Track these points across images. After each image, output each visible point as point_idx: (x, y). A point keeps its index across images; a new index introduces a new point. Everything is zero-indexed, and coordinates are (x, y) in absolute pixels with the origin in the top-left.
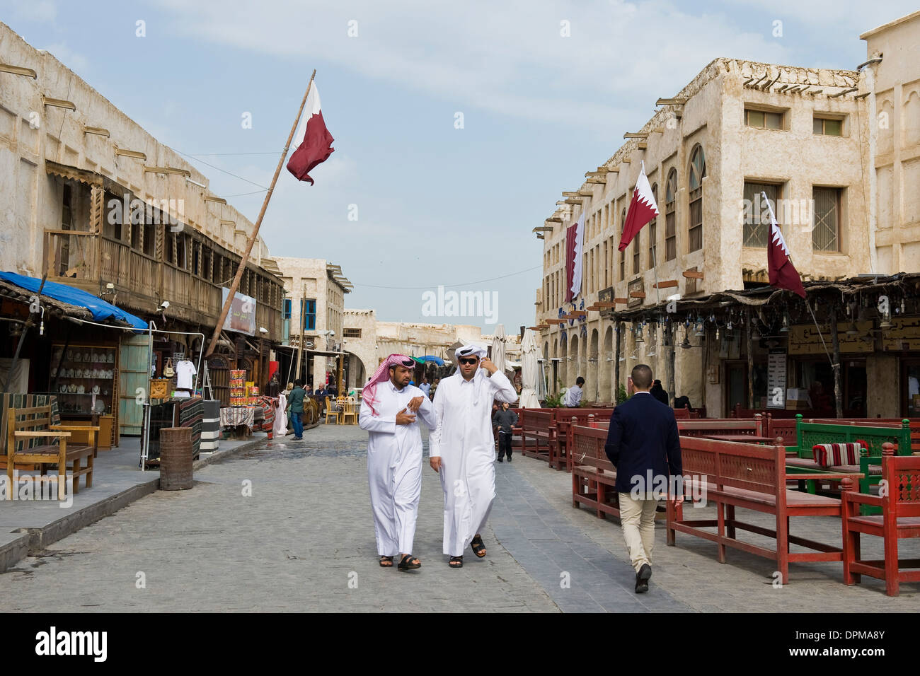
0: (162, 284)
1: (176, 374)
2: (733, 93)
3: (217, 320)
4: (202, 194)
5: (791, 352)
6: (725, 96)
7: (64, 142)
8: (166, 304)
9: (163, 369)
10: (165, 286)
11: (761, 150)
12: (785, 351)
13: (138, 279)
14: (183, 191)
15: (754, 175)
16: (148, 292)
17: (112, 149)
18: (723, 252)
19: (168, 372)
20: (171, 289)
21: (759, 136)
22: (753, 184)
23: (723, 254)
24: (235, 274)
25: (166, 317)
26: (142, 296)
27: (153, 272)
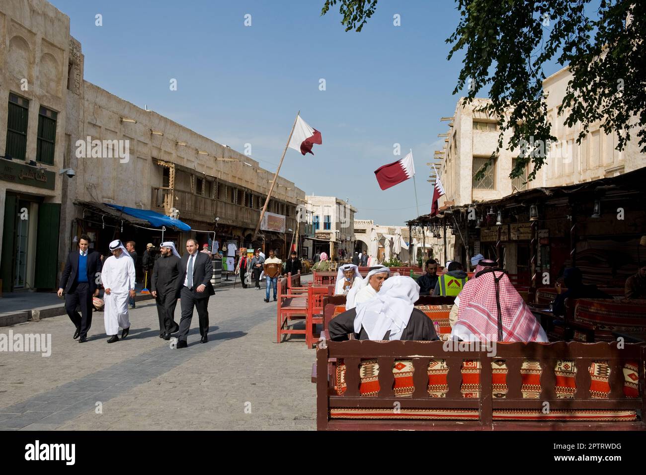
0: (216, 210)
1: (228, 250)
2: (467, 114)
3: (256, 226)
4: (254, 169)
5: (482, 240)
6: (463, 116)
7: (163, 149)
8: (217, 219)
9: (222, 248)
10: (219, 210)
11: (483, 141)
12: (480, 240)
13: (201, 207)
14: (241, 167)
15: (480, 154)
16: (208, 213)
17: (194, 151)
18: (461, 192)
19: (224, 249)
20: (224, 211)
21: (483, 134)
22: (479, 158)
23: (461, 193)
24: (263, 205)
25: (218, 224)
26: (204, 215)
27: (212, 204)
